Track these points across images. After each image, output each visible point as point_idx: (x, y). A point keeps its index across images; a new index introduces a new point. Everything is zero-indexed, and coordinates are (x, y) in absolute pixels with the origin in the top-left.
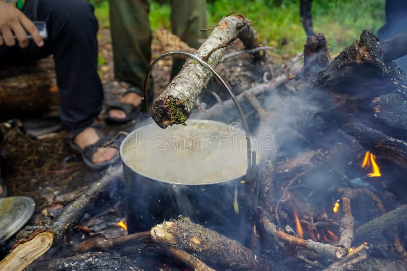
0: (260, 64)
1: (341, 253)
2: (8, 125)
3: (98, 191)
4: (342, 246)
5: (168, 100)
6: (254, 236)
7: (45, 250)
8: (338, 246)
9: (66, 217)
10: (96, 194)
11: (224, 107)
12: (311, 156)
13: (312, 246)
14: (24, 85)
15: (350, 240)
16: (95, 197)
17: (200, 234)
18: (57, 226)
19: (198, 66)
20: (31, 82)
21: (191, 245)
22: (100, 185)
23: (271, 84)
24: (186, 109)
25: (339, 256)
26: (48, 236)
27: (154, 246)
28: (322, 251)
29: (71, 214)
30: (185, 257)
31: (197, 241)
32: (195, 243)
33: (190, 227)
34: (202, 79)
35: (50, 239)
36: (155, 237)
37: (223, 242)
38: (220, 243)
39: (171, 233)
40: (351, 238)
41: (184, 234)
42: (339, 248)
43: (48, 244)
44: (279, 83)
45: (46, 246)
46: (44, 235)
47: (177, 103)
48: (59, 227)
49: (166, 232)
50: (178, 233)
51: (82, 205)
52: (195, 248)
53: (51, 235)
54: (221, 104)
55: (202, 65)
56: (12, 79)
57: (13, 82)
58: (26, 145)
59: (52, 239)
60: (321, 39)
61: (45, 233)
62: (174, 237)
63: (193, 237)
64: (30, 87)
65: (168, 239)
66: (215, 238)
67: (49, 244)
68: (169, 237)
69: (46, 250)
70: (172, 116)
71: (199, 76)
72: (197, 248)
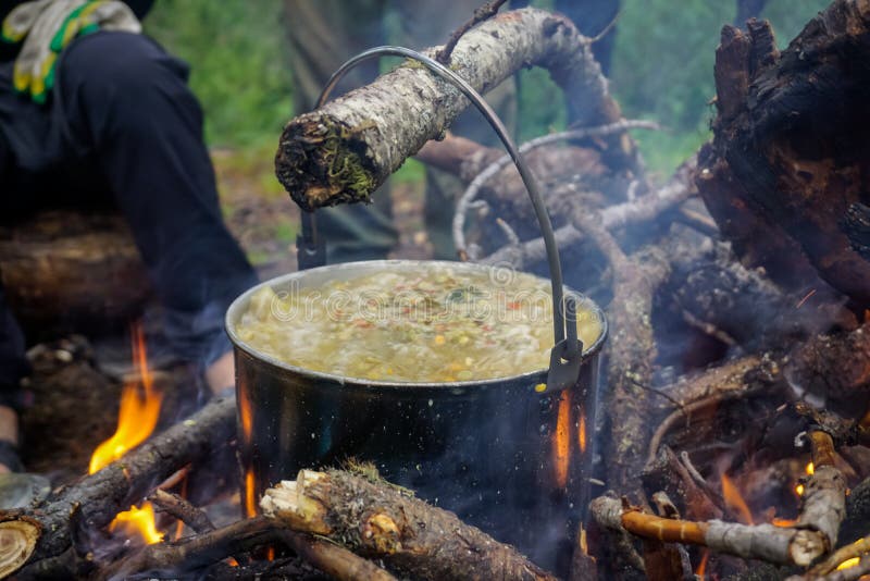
0: (625, 176)
1: (808, 550)
2: (65, 355)
3: (185, 438)
4: (811, 528)
5: (320, 126)
6: (579, 557)
7: (9, 566)
8: (799, 528)
9: (86, 493)
10: (180, 447)
11: (525, 255)
12: (745, 371)
13: (719, 537)
14: (97, 256)
15: (833, 513)
16: (177, 453)
17: (401, 508)
18: (54, 511)
19: (422, 74)
20: (112, 251)
21: (369, 534)
22: (193, 426)
23: (645, 203)
24: (369, 153)
25: (802, 558)
26: (23, 532)
27: (298, 566)
28: (748, 548)
29: (101, 486)
30: (348, 564)
31: (386, 522)
32: (381, 530)
33: (375, 487)
34: (428, 104)
35: (27, 539)
36: (270, 510)
37: (469, 540)
38: (463, 543)
39: (313, 498)
40: (838, 512)
41: (354, 506)
42: (802, 533)
43: (19, 553)
44: (665, 204)
45: (12, 559)
46: (10, 528)
47: (344, 135)
48: (62, 513)
49: (302, 497)
50: (335, 499)
51: (135, 469)
52: (381, 542)
53: (31, 529)
54: (518, 247)
55: (434, 73)
56: (70, 242)
57: (71, 249)
58: (95, 394)
59: (33, 542)
60: (760, 31)
61: (15, 524)
62: (325, 512)
63: (378, 514)
64: (108, 261)
65: (309, 519)
66: (447, 526)
67: (24, 554)
68: (311, 511)
69: (12, 570)
70: (330, 172)
71: (420, 93)
72: (387, 544)
